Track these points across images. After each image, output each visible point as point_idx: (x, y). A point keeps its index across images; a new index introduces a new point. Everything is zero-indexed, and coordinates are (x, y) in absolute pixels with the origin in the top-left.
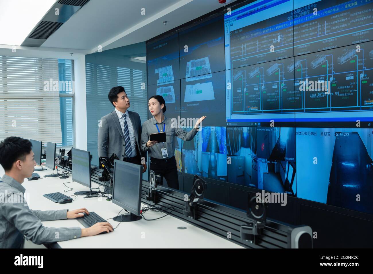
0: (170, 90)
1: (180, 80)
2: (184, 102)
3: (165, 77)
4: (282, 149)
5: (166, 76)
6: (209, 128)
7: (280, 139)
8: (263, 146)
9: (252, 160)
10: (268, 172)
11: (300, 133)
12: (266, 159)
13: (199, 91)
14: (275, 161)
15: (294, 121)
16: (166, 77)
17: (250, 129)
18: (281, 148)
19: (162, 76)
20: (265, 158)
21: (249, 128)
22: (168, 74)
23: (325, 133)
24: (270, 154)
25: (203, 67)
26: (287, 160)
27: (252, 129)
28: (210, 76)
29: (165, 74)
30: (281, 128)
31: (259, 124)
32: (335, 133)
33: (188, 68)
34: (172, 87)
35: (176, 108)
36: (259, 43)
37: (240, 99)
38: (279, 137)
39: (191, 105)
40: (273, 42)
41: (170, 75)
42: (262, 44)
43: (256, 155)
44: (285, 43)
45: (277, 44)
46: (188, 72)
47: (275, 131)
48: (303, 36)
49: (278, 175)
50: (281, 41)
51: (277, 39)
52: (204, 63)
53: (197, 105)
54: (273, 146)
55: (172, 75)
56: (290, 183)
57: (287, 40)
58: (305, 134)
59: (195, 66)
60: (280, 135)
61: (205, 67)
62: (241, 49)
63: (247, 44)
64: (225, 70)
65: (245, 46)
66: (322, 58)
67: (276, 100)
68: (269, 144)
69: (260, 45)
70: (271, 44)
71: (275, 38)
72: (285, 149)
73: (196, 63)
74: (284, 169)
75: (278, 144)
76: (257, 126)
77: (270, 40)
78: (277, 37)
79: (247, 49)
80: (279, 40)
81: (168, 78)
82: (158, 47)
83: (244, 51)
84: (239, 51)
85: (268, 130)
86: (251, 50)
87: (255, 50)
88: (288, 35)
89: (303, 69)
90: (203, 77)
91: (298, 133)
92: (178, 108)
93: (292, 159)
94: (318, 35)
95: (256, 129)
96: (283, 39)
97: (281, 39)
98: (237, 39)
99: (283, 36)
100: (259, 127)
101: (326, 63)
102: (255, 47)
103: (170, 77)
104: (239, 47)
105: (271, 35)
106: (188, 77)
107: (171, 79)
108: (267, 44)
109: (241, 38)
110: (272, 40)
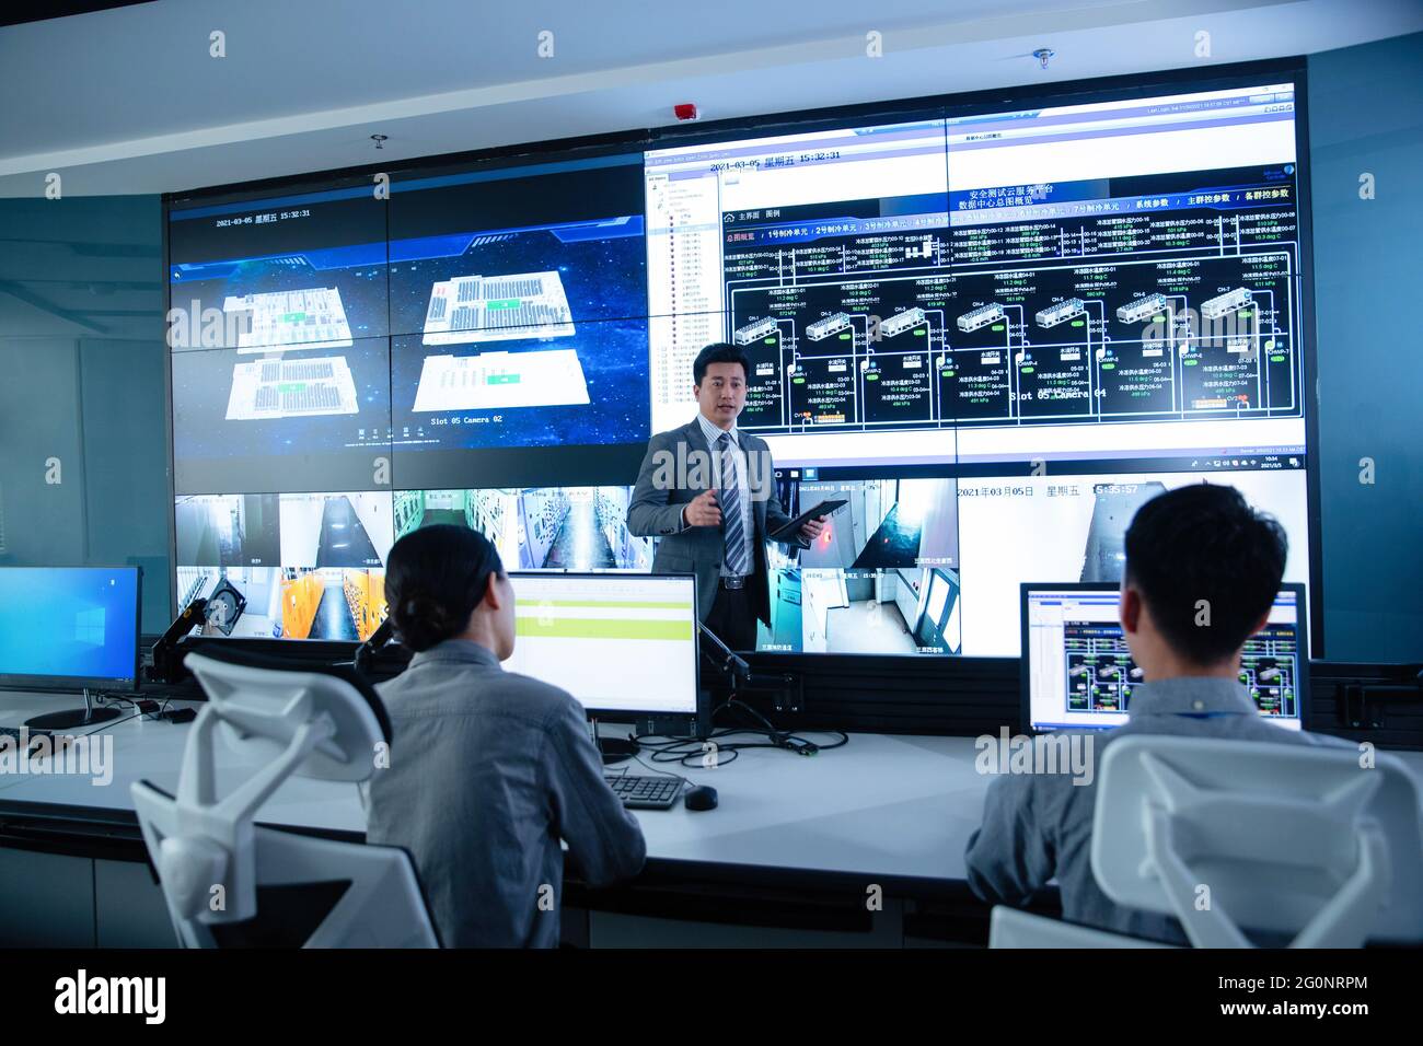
0: (327, 371)
1: (390, 337)
2: (413, 411)
3: (291, 324)
4: (906, 536)
5: (301, 323)
6: (560, 494)
7: (899, 510)
10: (847, 605)
11: (974, 493)
12: (842, 570)
13: (504, 376)
14: (875, 571)
15: (954, 462)
16: (296, 325)
18: (902, 533)
19: (274, 322)
20: (837, 567)
22: (313, 317)
23: (1061, 489)
24: (858, 556)
25: (530, 302)
26: (926, 565)
28: (570, 330)
29: (292, 315)
30: (900, 480)
31: (810, 473)
32: (1095, 488)
33: (442, 303)
34: (340, 363)
35: (362, 432)
36: (848, 252)
37: (770, 393)
38: (895, 506)
39: (455, 420)
40: (903, 253)
41: (324, 321)
42: (861, 258)
43: (796, 561)
44: (950, 263)
45: (921, 261)
46: (441, 313)
47: (877, 491)
48: (1014, 252)
49: (891, 607)
50: (934, 256)
51: (921, 250)
52: (536, 289)
53: (491, 420)
54: (871, 532)
55: (339, 322)
56: (937, 623)
57: (957, 255)
58: (993, 492)
59: (481, 296)
60: (897, 500)
61: (537, 300)
62: (775, 262)
63: (801, 252)
64: (646, 317)
65: (793, 254)
66: (1071, 306)
67: (919, 396)
68: (852, 526)
69: (856, 258)
70: (896, 260)
71: (911, 245)
72: (920, 536)
73: (488, 288)
74: (914, 589)
75: (891, 524)
76: (799, 480)
77: (896, 250)
78: (920, 245)
79: (801, 264)
80: (927, 253)
81: (311, 329)
82: (248, 220)
83: (786, 268)
84: (765, 267)
85: (848, 488)
86: (817, 266)
87: (834, 268)
88: (962, 244)
89: (1013, 327)
90: (529, 334)
91: (966, 493)
92: (375, 431)
93: (944, 561)
94: (1060, 255)
95: (793, 487)
96: (943, 252)
97: (933, 252)
98: (757, 234)
99: (943, 245)
100: (810, 481)
101: (1083, 318)
102: (833, 261)
103: (325, 327)
104: (765, 255)
105: (895, 239)
106: (436, 331)
107: (329, 333)
108: (880, 257)
109: (776, 233)
110: (901, 249)
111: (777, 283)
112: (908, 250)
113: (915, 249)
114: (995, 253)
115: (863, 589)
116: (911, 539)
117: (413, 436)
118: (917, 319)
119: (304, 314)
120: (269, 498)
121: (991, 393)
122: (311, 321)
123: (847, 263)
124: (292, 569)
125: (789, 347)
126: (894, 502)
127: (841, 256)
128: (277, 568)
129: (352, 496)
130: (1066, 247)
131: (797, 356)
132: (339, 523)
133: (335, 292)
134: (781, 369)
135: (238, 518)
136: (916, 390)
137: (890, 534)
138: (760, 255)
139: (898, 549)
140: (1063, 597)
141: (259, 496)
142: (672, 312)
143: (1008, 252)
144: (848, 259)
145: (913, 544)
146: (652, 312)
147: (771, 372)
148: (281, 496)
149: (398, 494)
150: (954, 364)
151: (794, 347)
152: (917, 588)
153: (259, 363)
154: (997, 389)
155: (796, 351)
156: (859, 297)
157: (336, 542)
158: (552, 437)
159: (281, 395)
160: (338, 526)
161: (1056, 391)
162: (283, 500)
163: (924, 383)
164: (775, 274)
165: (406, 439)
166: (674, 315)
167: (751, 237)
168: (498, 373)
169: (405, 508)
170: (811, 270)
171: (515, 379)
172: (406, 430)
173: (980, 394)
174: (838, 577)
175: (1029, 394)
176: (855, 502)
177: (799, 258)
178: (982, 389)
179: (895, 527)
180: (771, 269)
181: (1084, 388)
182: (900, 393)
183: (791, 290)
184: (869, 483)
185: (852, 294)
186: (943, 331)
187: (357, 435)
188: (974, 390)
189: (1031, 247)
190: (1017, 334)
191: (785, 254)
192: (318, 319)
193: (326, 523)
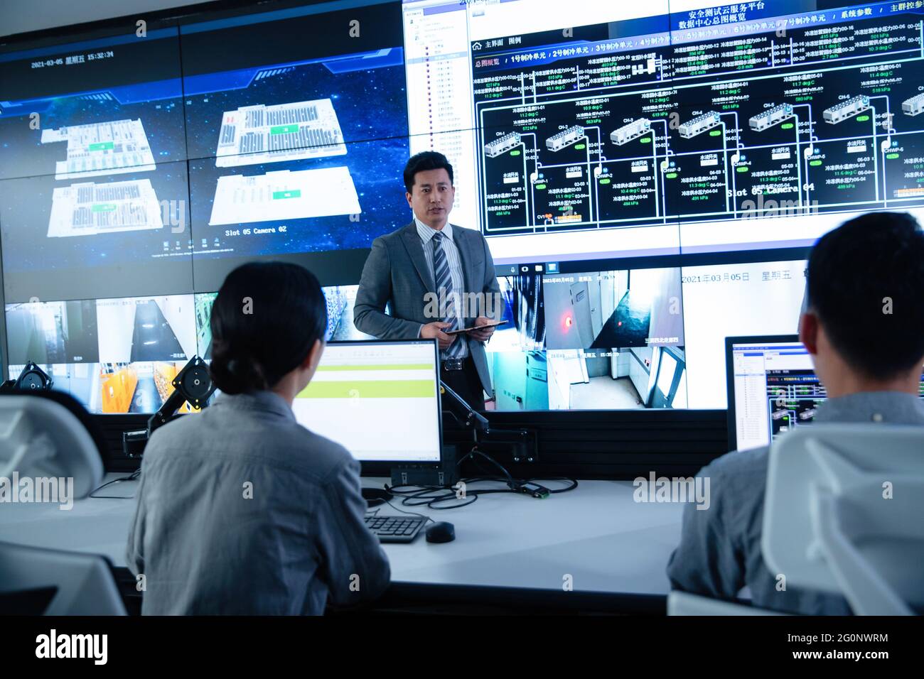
0: (135, 193)
2: (210, 224)
3: (101, 152)
4: (637, 319)
5: (110, 151)
6: (338, 292)
7: (630, 297)
8: (568, 319)
9: (527, 358)
10: (587, 380)
11: (697, 279)
12: (581, 351)
13: (287, 192)
14: (610, 351)
15: (677, 253)
16: (106, 152)
17: (515, 283)
18: (633, 316)
19: (86, 150)
20: (578, 348)
21: (511, 279)
22: (120, 145)
23: (774, 273)
24: (596, 337)
25: (308, 127)
26: (655, 344)
27: (525, 282)
28: (342, 150)
29: (102, 144)
30: (631, 271)
31: (552, 267)
33: (231, 130)
34: (145, 184)
35: (166, 244)
36: (582, 72)
37: (516, 198)
38: (627, 293)
39: (246, 232)
40: (630, 71)
41: (129, 148)
42: (593, 76)
43: (542, 344)
44: (672, 77)
45: (645, 77)
46: (230, 139)
47: (611, 280)
48: (729, 64)
49: (625, 382)
50: (658, 73)
51: (645, 67)
52: (312, 115)
53: (277, 230)
54: (606, 317)
55: (143, 149)
56: (666, 394)
57: (678, 70)
58: (713, 278)
59: (265, 122)
60: (629, 288)
61: (313, 125)
62: (517, 84)
63: (540, 73)
64: (407, 136)
65: (533, 76)
66: (782, 111)
67: (646, 197)
68: (590, 312)
69: (588, 77)
70: (624, 77)
71: (637, 63)
72: (649, 318)
73: (270, 116)
74: (646, 366)
75: (623, 309)
76: (542, 274)
77: (623, 68)
78: (644, 63)
79: (541, 84)
80: (651, 69)
81: (119, 156)
82: (59, 62)
83: (527, 88)
84: (509, 88)
85: (585, 279)
86: (554, 86)
87: (569, 86)
88: (682, 60)
89: (729, 132)
90: (308, 154)
91: (689, 280)
92: (178, 243)
93: (671, 340)
94: (771, 66)
95: (538, 279)
96: (666, 68)
97: (657, 68)
98: (501, 59)
99: (665, 62)
100: (553, 274)
101: (792, 121)
102: (568, 81)
103: (130, 154)
104: (509, 77)
105: (622, 58)
106: (226, 155)
107: (135, 159)
108: (610, 75)
109: (518, 58)
110: (628, 67)
111: (520, 102)
112: (634, 67)
113: (641, 66)
114: (712, 66)
115: (600, 367)
116: (642, 321)
117: (211, 246)
118: (643, 128)
119: (112, 143)
120: (87, 304)
121: (710, 191)
122: (118, 149)
123: (581, 81)
124: (109, 365)
125: (532, 158)
126: (626, 290)
127: (575, 76)
128: (96, 364)
129: (159, 300)
130: (776, 57)
131: (539, 165)
132: (149, 323)
133: (139, 122)
134: (525, 177)
135: (61, 322)
136: (643, 191)
137: (623, 318)
138: (504, 78)
139: (630, 331)
140: (764, 348)
141: (79, 302)
142: (430, 131)
143: (724, 65)
144: (582, 78)
145: (644, 325)
146: (412, 130)
147: (516, 180)
148: (98, 301)
149: (198, 296)
150: (676, 167)
151: (536, 157)
152: (648, 365)
153: (75, 187)
154: (715, 188)
155: (538, 161)
156: (592, 111)
157: (148, 340)
158: (330, 243)
159: (95, 214)
160: (148, 326)
161: (768, 187)
162: (99, 305)
163: (651, 184)
164: (518, 94)
165: (205, 249)
166: (431, 134)
167: (496, 62)
168: (282, 189)
169: (205, 308)
170: (549, 89)
171: (296, 194)
172: (204, 241)
173: (700, 192)
174: (579, 356)
175: (744, 191)
176: (592, 291)
177: (539, 79)
178: (702, 188)
179: (628, 312)
180: (515, 90)
181: (794, 183)
182: (629, 194)
183: (533, 107)
184: (603, 274)
185: (585, 108)
186: (666, 138)
187: (162, 247)
188: (694, 189)
189: (744, 59)
190: (733, 138)
191: (526, 76)
192: (124, 148)
193: (138, 323)
